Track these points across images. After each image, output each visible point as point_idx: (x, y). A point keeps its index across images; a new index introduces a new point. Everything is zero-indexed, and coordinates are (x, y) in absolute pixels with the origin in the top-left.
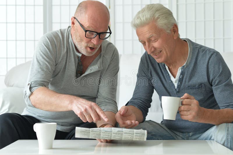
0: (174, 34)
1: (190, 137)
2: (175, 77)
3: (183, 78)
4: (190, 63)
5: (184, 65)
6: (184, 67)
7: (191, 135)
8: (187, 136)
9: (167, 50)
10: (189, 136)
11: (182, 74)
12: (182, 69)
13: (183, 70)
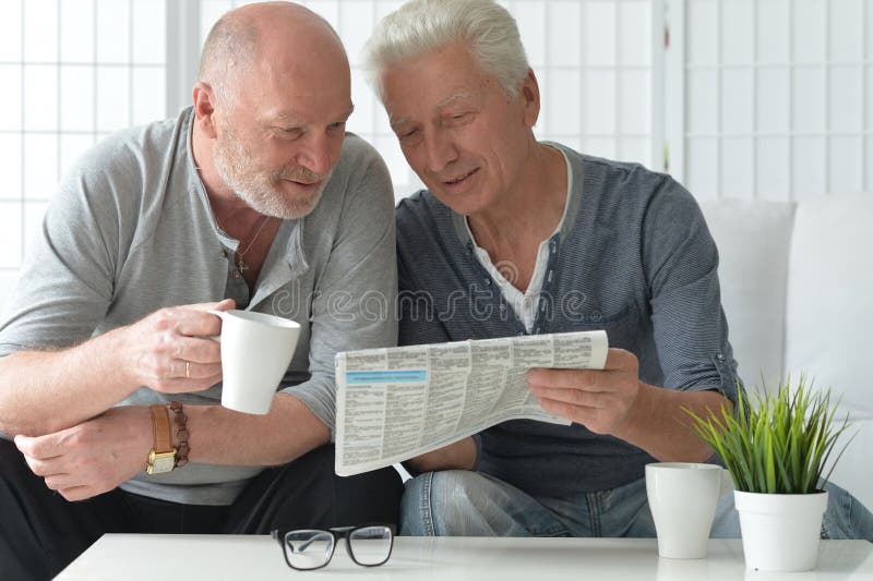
0: (528, 105)
1: (604, 513)
2: (522, 288)
3: (557, 279)
4: (579, 222)
5: (558, 230)
6: (556, 238)
7: (608, 506)
8: (596, 510)
9: (503, 166)
10: (603, 508)
11: (554, 264)
12: (551, 246)
13: (554, 251)
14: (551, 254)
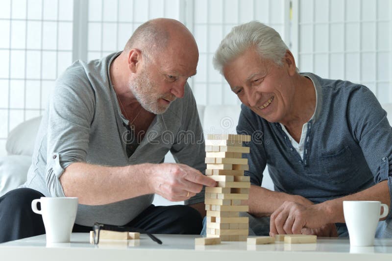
0: (289, 66)
3: (311, 141)
5: (312, 118)
6: (311, 122)
11: (310, 134)
14: (308, 129)
